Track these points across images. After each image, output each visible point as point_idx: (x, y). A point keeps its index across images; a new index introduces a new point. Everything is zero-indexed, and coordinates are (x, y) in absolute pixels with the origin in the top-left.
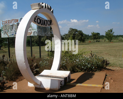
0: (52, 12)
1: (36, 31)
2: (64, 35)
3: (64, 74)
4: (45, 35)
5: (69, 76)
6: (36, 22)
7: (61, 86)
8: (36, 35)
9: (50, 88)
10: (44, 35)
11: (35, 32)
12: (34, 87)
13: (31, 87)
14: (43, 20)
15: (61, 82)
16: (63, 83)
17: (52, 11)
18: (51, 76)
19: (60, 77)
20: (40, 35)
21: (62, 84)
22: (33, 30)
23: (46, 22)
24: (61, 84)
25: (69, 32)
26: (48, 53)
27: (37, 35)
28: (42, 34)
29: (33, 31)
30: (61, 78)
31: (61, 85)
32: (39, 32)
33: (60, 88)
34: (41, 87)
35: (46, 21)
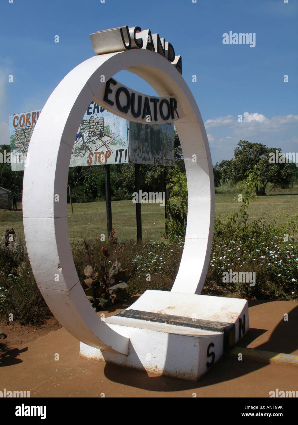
0: (179, 66)
1: (125, 148)
2: (221, 165)
3: (222, 309)
4: (157, 161)
5: (242, 320)
6: (111, 103)
7: (208, 365)
8: (125, 160)
9: (165, 370)
10: (152, 162)
11: (121, 151)
12: (101, 360)
13: (93, 361)
14: (140, 97)
15: (212, 345)
16: (218, 350)
17: (175, 62)
18: (170, 317)
19: (208, 323)
20: (140, 162)
21: (213, 354)
22: (115, 144)
23: (151, 105)
24: (209, 355)
25: (236, 155)
26: (167, 223)
27: (127, 161)
28: (144, 159)
29: (114, 149)
30: (210, 329)
31: (210, 360)
32: (134, 150)
33: (204, 369)
34: (130, 363)
35: (155, 100)
